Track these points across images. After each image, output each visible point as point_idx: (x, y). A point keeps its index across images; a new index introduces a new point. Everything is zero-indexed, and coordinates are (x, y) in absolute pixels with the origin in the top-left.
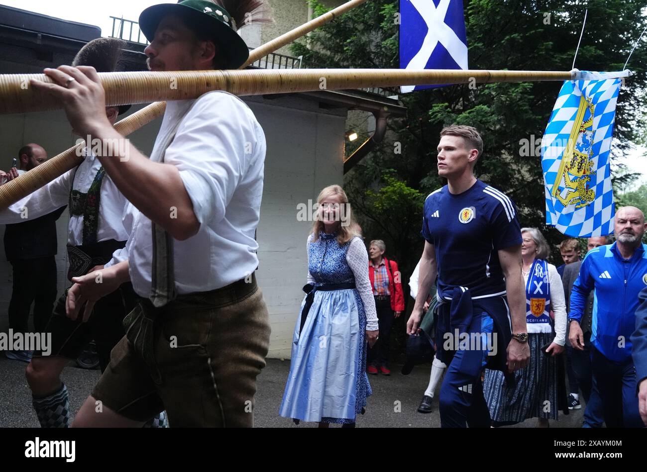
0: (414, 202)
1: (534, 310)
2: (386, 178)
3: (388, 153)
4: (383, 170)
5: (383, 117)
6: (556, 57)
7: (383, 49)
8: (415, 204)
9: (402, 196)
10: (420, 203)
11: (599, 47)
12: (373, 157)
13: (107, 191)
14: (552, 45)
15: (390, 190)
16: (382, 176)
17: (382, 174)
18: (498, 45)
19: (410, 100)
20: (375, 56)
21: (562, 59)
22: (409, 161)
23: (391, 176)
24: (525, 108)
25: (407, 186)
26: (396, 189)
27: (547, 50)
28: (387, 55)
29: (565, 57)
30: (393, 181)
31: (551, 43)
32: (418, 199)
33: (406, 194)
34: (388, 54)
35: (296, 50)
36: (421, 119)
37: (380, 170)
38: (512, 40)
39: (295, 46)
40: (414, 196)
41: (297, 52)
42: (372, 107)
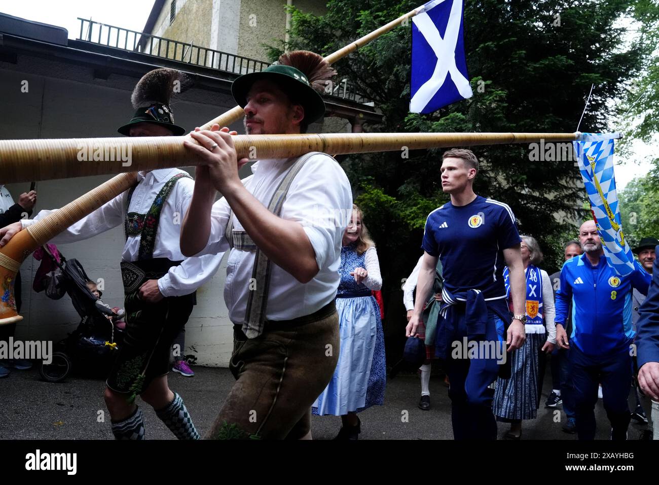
0: (392, 210)
1: (530, 312)
2: (363, 185)
3: (367, 160)
4: (361, 177)
5: (359, 124)
6: (530, 65)
7: (361, 56)
8: (393, 211)
9: (379, 204)
10: (397, 211)
11: (570, 56)
12: (352, 164)
13: (165, 214)
14: (525, 54)
15: (367, 197)
16: (359, 183)
17: (360, 181)
18: (473, 53)
19: (388, 107)
20: (352, 63)
21: (535, 68)
22: (387, 169)
23: (369, 183)
24: (499, 116)
25: (385, 193)
26: (373, 196)
27: (520, 58)
28: (365, 62)
29: (538, 66)
30: (371, 188)
31: (524, 52)
32: (396, 206)
33: (383, 202)
34: (366, 60)
35: (274, 56)
36: (398, 126)
37: (358, 178)
38: (486, 49)
39: (273, 52)
40: (391, 204)
41: (275, 57)
42: (347, 113)
